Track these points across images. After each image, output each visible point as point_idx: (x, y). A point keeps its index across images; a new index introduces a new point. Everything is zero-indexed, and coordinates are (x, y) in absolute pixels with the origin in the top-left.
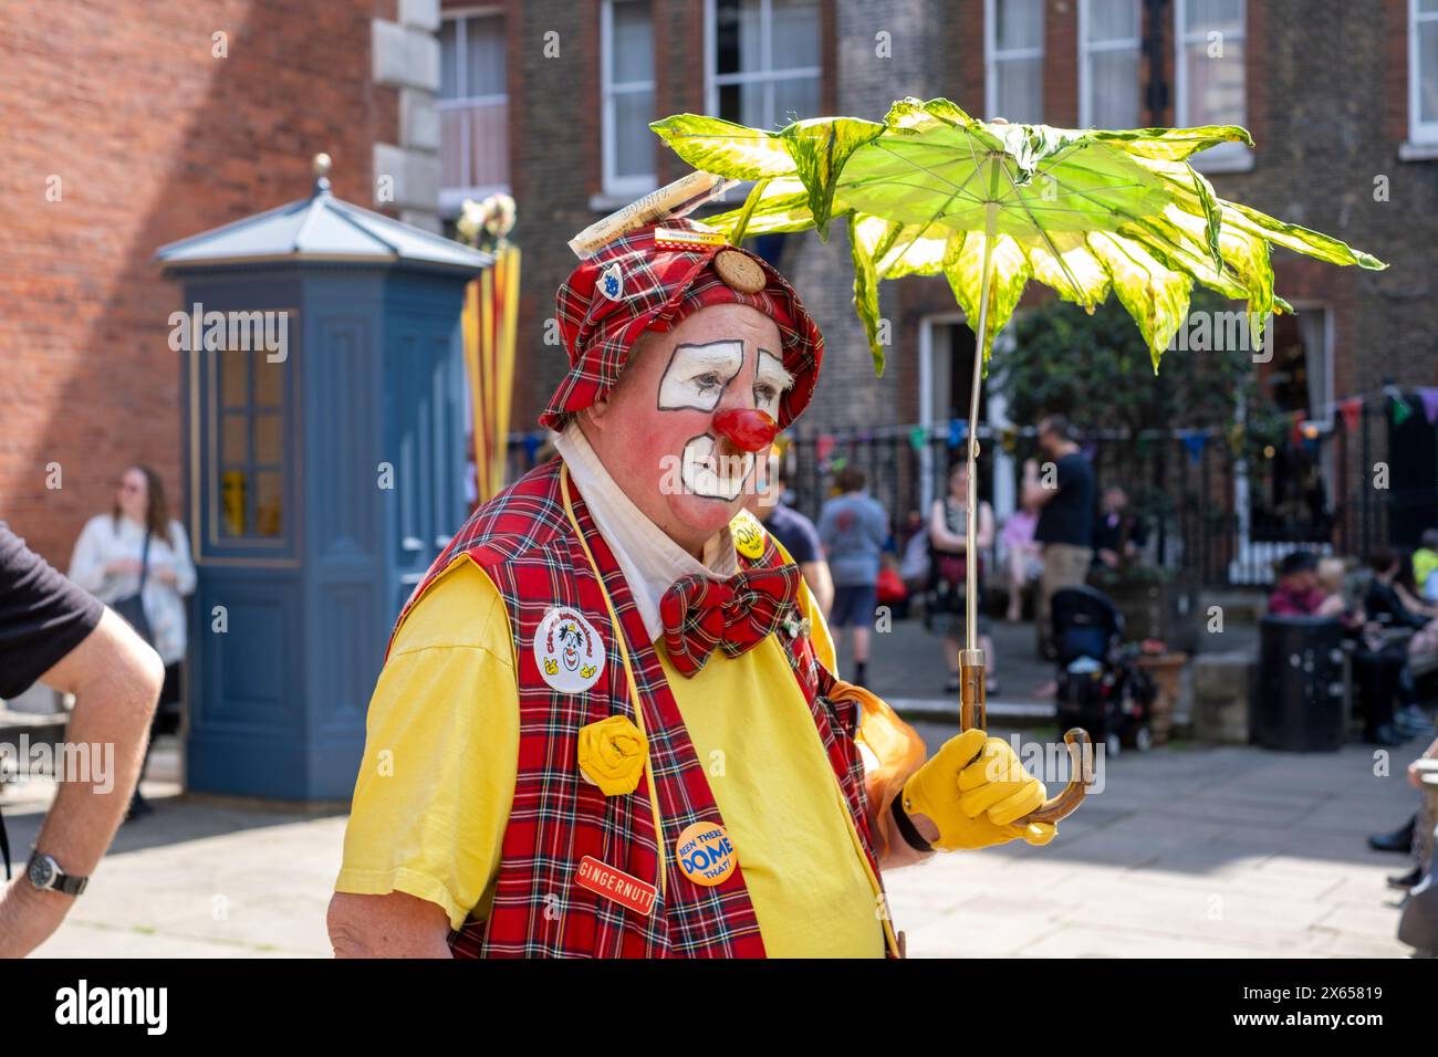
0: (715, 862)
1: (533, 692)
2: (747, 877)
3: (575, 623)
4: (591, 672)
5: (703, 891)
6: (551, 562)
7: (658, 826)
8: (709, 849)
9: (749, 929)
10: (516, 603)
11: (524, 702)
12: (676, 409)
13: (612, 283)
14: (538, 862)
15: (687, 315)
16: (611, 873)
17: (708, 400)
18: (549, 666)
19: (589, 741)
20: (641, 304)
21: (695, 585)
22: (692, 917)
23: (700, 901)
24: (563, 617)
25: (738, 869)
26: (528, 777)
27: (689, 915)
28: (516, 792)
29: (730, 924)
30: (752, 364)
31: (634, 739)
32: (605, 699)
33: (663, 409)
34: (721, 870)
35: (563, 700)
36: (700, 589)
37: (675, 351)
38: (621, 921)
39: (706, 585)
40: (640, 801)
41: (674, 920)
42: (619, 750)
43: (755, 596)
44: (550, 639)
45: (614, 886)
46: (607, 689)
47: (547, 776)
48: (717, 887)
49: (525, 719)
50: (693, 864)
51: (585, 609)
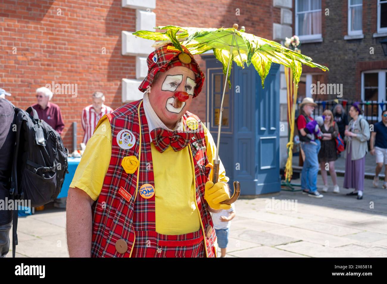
0: (148, 193)
1: (115, 147)
2: (156, 198)
3: (129, 134)
4: (131, 145)
5: (144, 199)
6: (126, 119)
7: (138, 183)
8: (148, 190)
9: (153, 210)
10: (114, 127)
11: (113, 149)
12: (165, 91)
13: (155, 59)
14: (111, 186)
15: (170, 68)
16: (125, 191)
17: (173, 89)
18: (120, 142)
19: (124, 160)
20: (160, 65)
21: (159, 130)
22: (140, 205)
23: (142, 201)
24: (126, 132)
25: (154, 196)
26: (112, 166)
27: (139, 204)
28: (108, 169)
29: (148, 208)
30: (185, 80)
31: (136, 162)
32: (133, 152)
33: (163, 90)
34: (149, 195)
35: (122, 150)
36: (161, 131)
37: (166, 76)
38: (124, 203)
39: (163, 131)
40: (135, 176)
41: (136, 205)
42: (131, 163)
43: (178, 136)
44: (121, 136)
45: (124, 194)
46: (134, 150)
47: (116, 167)
48: (148, 199)
49: (113, 153)
50: (143, 193)
51: (133, 131)
